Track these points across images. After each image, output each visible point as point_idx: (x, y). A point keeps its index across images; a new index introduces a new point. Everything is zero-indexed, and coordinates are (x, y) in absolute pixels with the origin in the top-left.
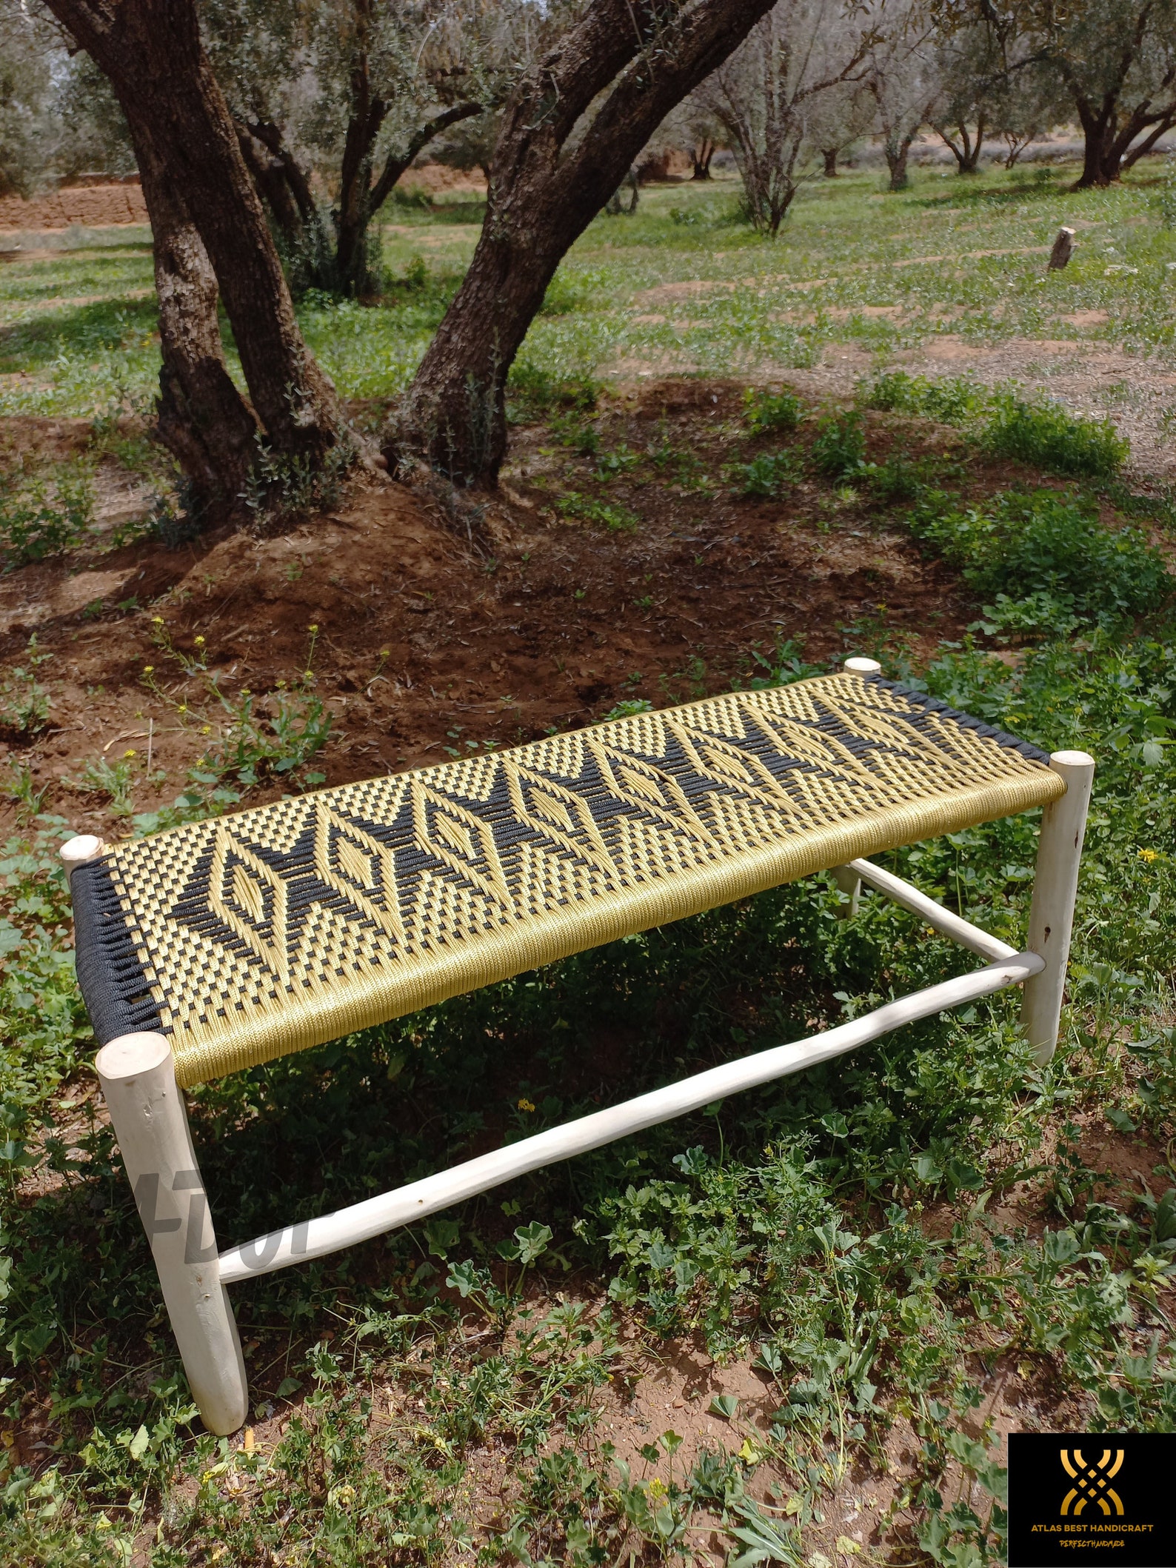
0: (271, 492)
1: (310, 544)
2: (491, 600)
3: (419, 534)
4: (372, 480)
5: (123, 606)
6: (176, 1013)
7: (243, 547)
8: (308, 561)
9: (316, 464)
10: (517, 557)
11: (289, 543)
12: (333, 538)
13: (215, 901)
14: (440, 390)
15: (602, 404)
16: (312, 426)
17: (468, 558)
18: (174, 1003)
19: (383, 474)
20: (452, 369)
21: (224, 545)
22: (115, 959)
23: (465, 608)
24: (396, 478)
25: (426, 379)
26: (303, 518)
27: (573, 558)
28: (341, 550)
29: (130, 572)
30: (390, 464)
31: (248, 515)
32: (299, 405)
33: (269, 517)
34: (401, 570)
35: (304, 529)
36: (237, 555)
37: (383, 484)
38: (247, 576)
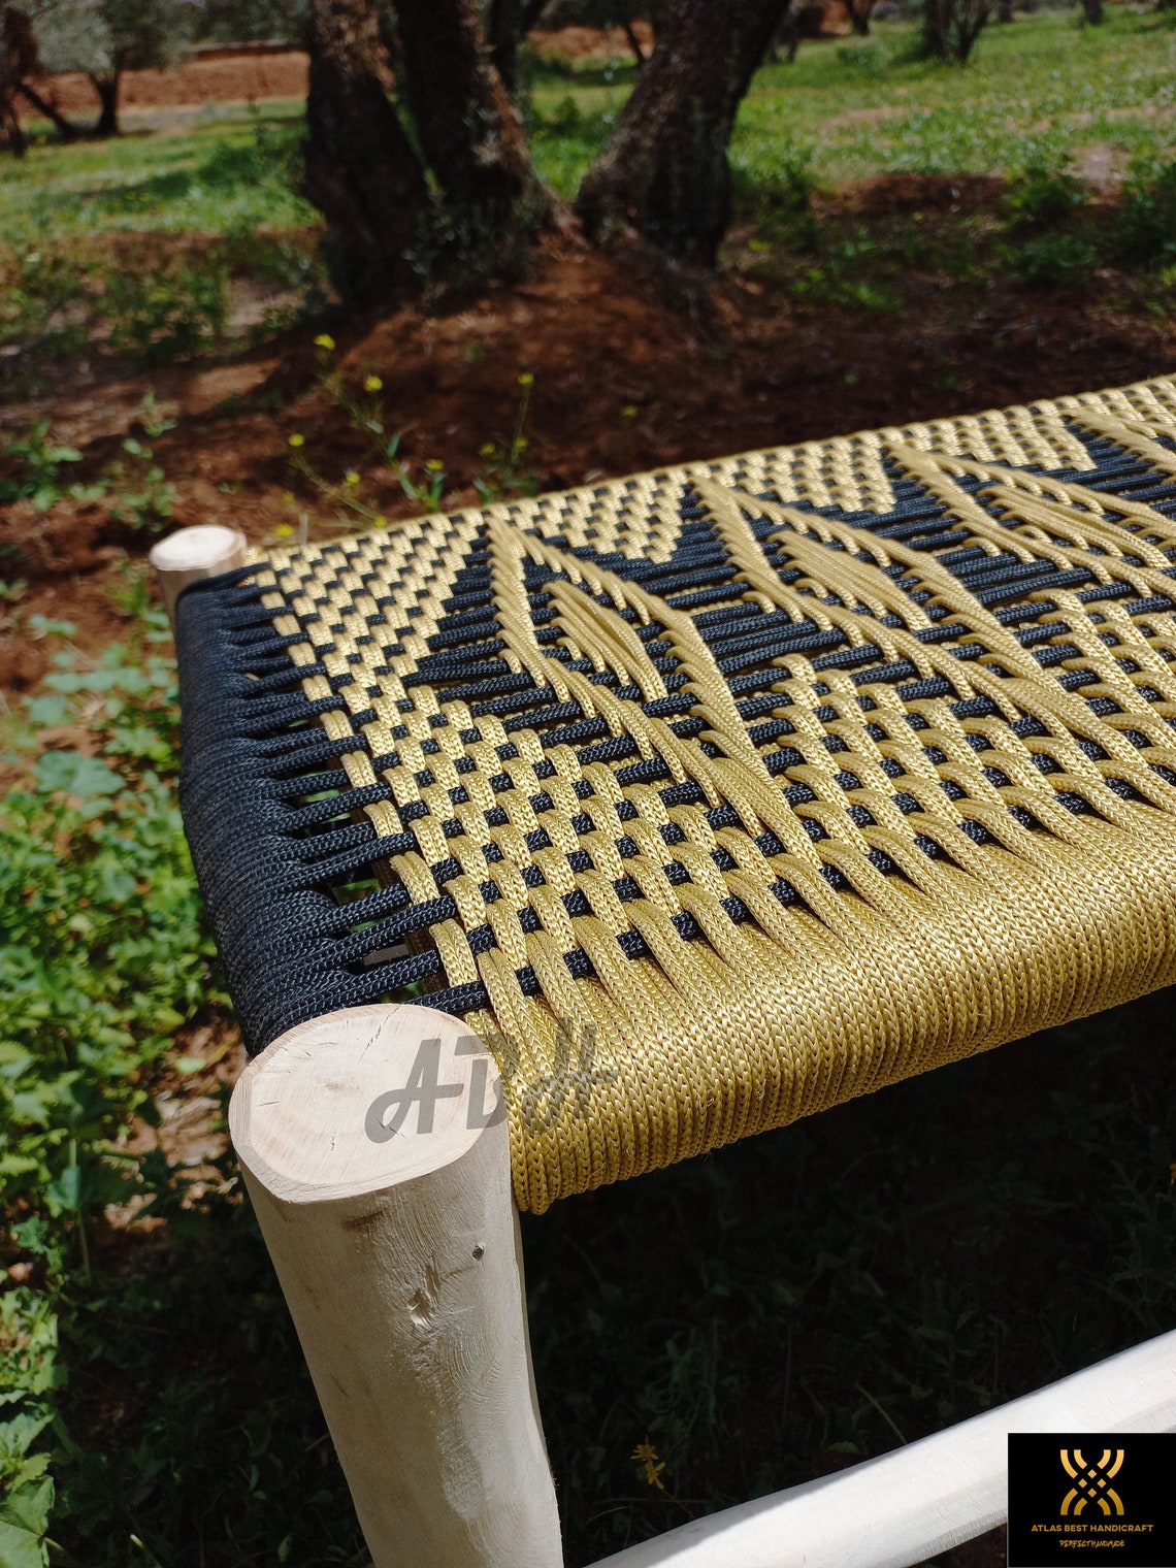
0: (445, 256)
1: (491, 323)
2: (731, 388)
3: (632, 307)
4: (568, 246)
5: (263, 402)
6: (484, 940)
7: (410, 328)
8: (490, 342)
9: (501, 217)
10: (753, 345)
11: (467, 322)
12: (522, 315)
13: (522, 646)
14: (653, 130)
15: (815, 203)
16: (496, 166)
17: (691, 345)
18: (473, 909)
19: (579, 240)
20: (668, 101)
21: (385, 327)
22: (281, 775)
23: (695, 397)
24: (596, 245)
25: (635, 117)
26: (484, 293)
27: (830, 343)
28: (534, 329)
29: (271, 365)
30: (589, 226)
31: (415, 286)
32: (481, 138)
33: (440, 289)
34: (609, 354)
35: (485, 305)
36: (404, 336)
37: (580, 250)
38: (413, 362)
